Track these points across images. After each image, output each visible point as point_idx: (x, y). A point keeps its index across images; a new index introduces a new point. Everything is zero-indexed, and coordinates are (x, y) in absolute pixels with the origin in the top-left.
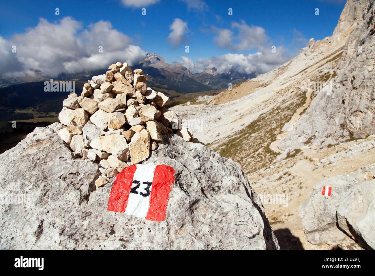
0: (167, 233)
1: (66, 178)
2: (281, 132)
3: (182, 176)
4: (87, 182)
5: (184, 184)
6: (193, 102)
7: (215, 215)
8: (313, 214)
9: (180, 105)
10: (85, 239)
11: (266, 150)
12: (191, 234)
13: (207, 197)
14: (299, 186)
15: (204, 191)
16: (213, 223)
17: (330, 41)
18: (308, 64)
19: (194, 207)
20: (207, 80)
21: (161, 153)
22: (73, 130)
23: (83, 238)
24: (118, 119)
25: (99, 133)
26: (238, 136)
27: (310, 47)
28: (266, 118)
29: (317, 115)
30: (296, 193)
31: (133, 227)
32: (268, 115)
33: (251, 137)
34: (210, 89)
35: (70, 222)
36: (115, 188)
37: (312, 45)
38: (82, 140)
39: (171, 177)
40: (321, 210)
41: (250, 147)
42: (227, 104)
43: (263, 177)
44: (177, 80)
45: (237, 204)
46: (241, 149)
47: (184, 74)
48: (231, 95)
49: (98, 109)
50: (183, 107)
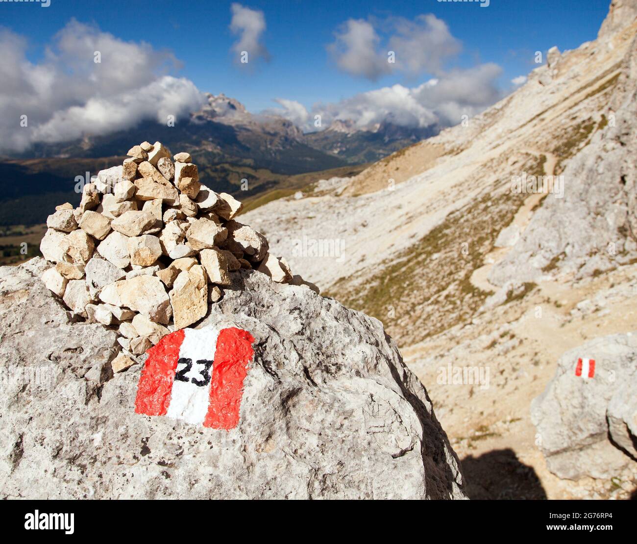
0: (242, 449)
1: (60, 358)
2: (493, 249)
3: (267, 348)
4: (97, 364)
5: (273, 361)
6: (308, 191)
7: (329, 416)
8: (559, 416)
9: (281, 199)
10: (98, 464)
11: (463, 287)
12: (286, 451)
13: (315, 384)
14: (532, 360)
15: (310, 374)
16: (327, 430)
17: (592, 51)
18: (546, 103)
19: (290, 403)
20: (335, 145)
21: (229, 307)
22: (68, 271)
23: (93, 463)
24: (149, 248)
25: (115, 275)
26: (405, 259)
27: (549, 66)
28: (462, 220)
29: (569, 209)
30: (526, 374)
31: (181, 441)
32: (465, 214)
33: (431, 260)
34: (342, 163)
35: (70, 435)
36: (148, 373)
37: (554, 61)
38: (85, 288)
39: (247, 350)
40: (575, 407)
41: (430, 281)
42: (380, 193)
43: (458, 343)
44: (274, 148)
45: (372, 396)
46: (410, 287)
47: (287, 134)
48: (386, 175)
49: (111, 231)
50: (286, 203)
